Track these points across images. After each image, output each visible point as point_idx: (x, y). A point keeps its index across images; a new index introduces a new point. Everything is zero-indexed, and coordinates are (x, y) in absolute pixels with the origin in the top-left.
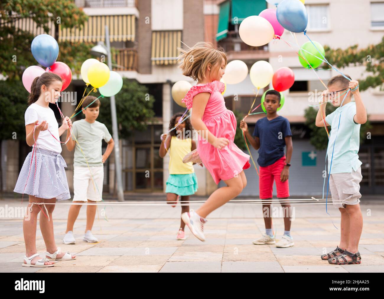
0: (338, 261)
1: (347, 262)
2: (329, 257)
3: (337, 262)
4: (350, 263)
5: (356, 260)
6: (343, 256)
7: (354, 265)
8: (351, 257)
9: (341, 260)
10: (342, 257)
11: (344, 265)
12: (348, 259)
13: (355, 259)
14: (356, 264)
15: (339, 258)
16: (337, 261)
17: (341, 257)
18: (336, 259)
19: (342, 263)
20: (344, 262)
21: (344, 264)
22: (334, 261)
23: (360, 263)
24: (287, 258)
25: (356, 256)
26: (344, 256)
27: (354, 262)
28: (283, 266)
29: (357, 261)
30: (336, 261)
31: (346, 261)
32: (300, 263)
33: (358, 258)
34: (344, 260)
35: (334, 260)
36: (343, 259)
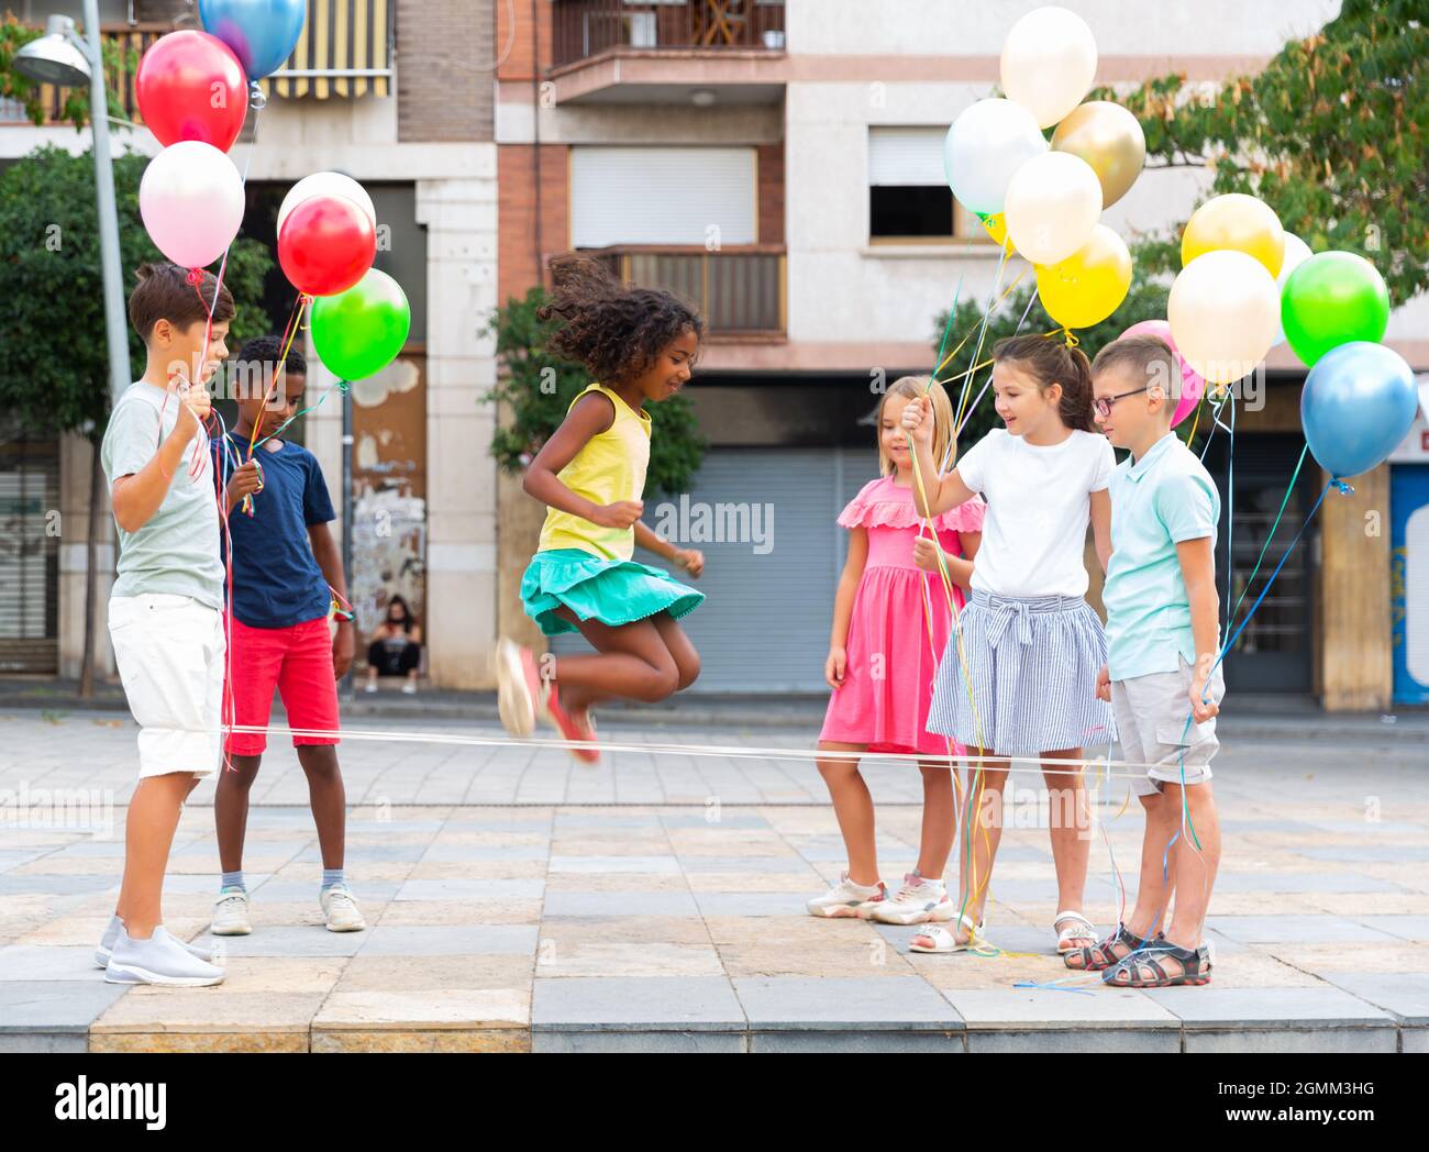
0: (1136, 977)
1: (1166, 978)
2: (1086, 958)
3: (1133, 979)
4: (1176, 983)
5: (1197, 973)
6: (1151, 958)
7: (1189, 987)
8: (1181, 961)
9: (1146, 972)
10: (1151, 963)
11: (1159, 989)
12: (1172, 968)
13: (1191, 967)
14: (1197, 984)
15: (1139, 966)
16: (1132, 975)
17: (1145, 962)
18: (1131, 968)
19: (1150, 983)
20: (1157, 978)
21: (1158, 985)
22: (1125, 975)
23: (1207, 982)
24: (948, 965)
25: (1196, 957)
26: (1157, 959)
27: (1187, 978)
28: (946, 993)
29: (1200, 974)
30: (1130, 977)
31: (1162, 974)
32: (998, 981)
33: (1203, 964)
34: (1156, 971)
35: (1123, 971)
36: (1154, 968)
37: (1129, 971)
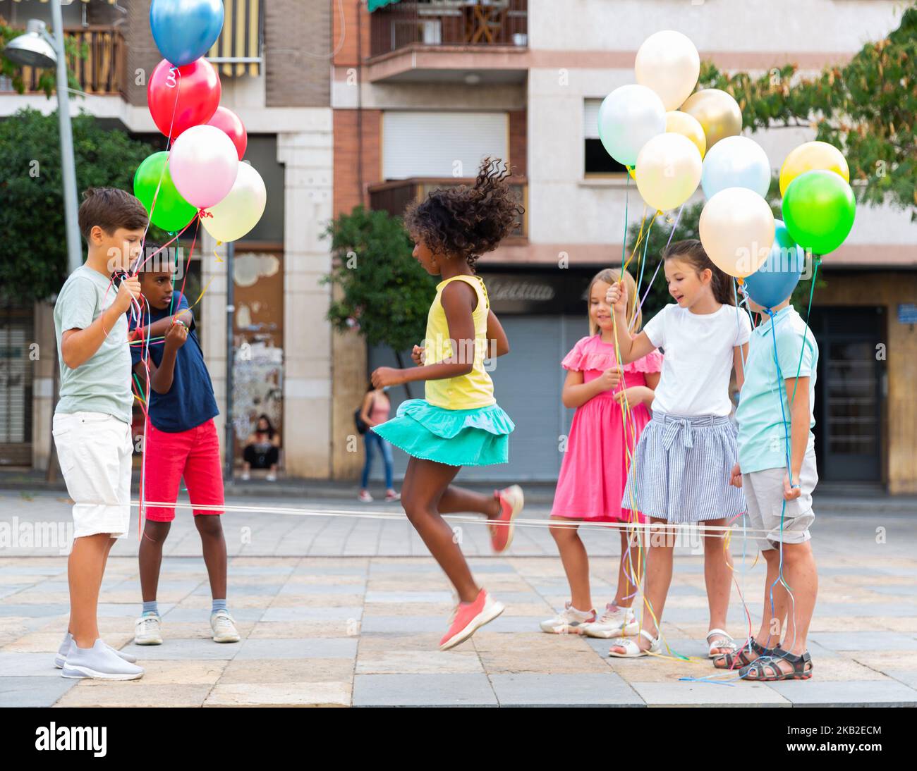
0: (762, 673)
1: (782, 674)
3: (759, 675)
4: (789, 678)
5: (802, 671)
6: (772, 660)
7: (797, 680)
8: (792, 662)
9: (768, 671)
10: (772, 664)
11: (777, 681)
12: (786, 668)
13: (800, 668)
14: (803, 679)
15: (764, 666)
16: (759, 672)
17: (768, 664)
18: (758, 668)
19: (771, 678)
20: (775, 673)
21: (776, 679)
22: (754, 673)
23: (810, 677)
24: (635, 666)
25: (802, 660)
26: (776, 661)
27: (796, 674)
28: (633, 684)
29: (805, 672)
30: (757, 674)
31: (779, 672)
32: (669, 676)
33: (806, 666)
34: (775, 670)
35: (754, 670)
36: (774, 667)
37: (757, 670)
